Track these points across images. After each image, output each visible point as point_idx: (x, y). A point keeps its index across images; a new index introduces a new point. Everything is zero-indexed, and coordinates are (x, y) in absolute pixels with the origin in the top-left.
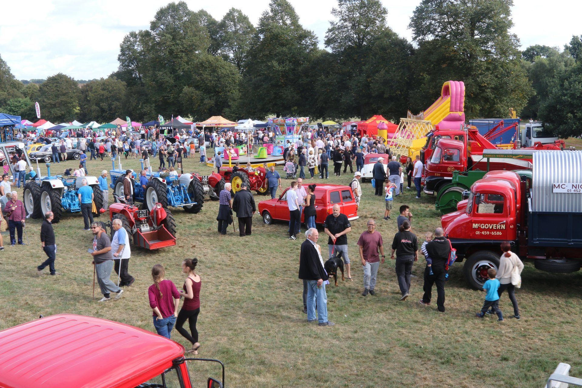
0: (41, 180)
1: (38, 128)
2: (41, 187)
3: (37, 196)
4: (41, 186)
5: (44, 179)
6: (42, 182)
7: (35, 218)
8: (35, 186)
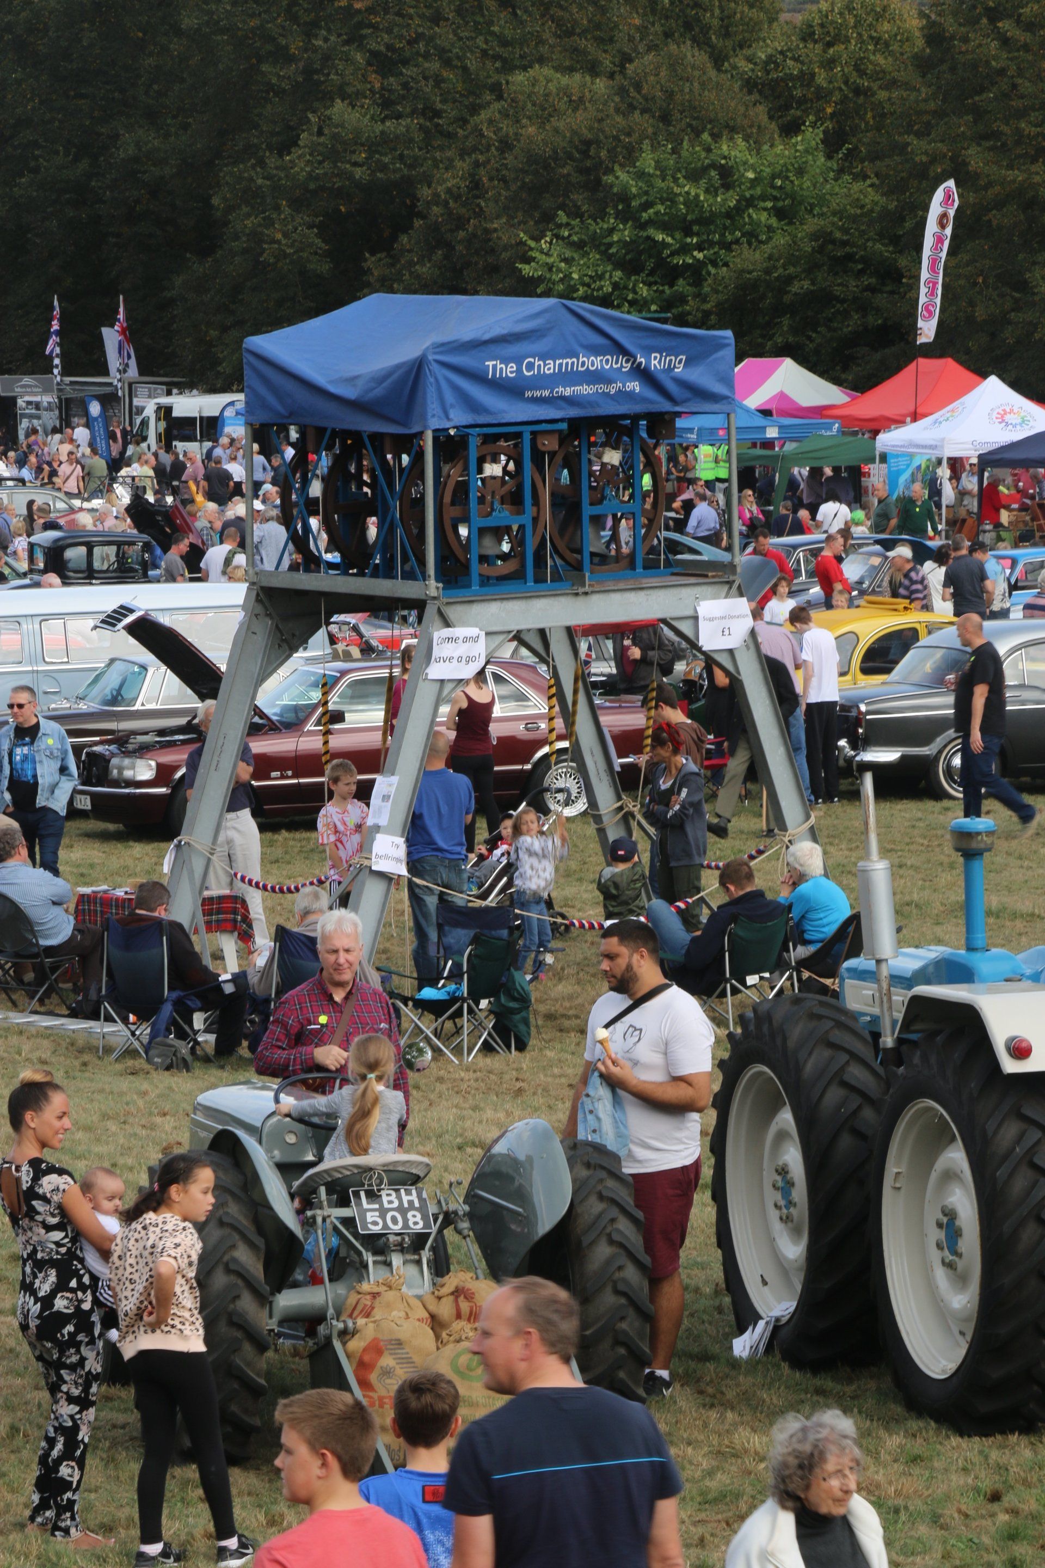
0: (898, 980)
1: (887, 440)
2: (897, 1056)
3: (846, 1141)
4: (888, 1041)
5: (922, 976)
6: (900, 997)
7: (816, 1367)
8: (839, 1036)
